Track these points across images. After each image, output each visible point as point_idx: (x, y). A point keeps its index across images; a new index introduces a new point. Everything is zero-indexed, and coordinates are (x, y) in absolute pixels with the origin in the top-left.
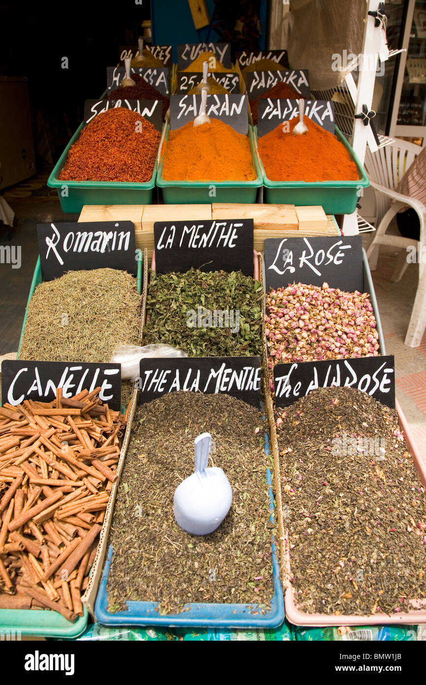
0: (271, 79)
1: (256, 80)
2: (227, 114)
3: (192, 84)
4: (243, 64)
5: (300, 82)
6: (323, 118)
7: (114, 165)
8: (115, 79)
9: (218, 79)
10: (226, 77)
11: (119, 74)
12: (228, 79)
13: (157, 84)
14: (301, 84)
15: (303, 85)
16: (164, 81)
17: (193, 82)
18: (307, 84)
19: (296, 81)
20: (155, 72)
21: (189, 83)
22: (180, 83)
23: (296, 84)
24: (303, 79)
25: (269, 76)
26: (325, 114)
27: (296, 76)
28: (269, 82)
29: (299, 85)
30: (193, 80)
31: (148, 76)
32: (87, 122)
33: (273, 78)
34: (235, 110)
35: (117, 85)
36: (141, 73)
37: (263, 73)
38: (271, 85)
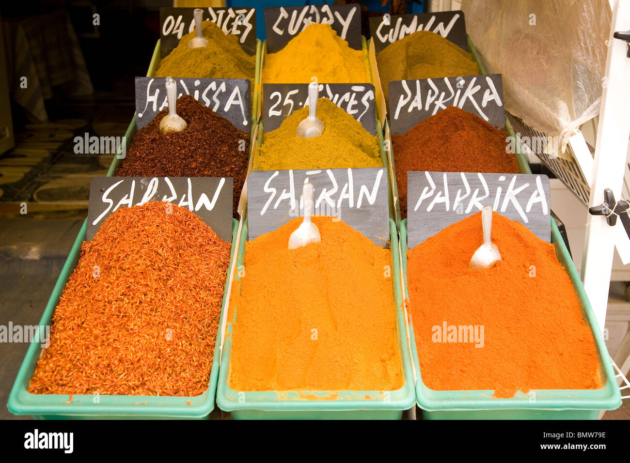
0: (433, 93)
1: (406, 97)
2: (351, 205)
3: (290, 104)
4: (383, 40)
5: (487, 98)
6: (528, 209)
7: (138, 361)
8: (150, 99)
9: (337, 96)
10: (352, 92)
11: (158, 91)
12: (354, 95)
13: (226, 109)
14: (489, 102)
15: (492, 103)
16: (240, 102)
17: (291, 102)
18: (499, 103)
19: (478, 97)
20: (223, 87)
21: (285, 104)
22: (267, 103)
23: (479, 102)
24: (491, 93)
25: (430, 88)
26: (533, 199)
27: (478, 87)
28: (430, 100)
29: (484, 104)
30: (291, 97)
31: (210, 94)
32: (95, 223)
33: (437, 91)
34: (365, 199)
35: (155, 109)
36: (198, 88)
37: (418, 82)
38: (433, 106)
